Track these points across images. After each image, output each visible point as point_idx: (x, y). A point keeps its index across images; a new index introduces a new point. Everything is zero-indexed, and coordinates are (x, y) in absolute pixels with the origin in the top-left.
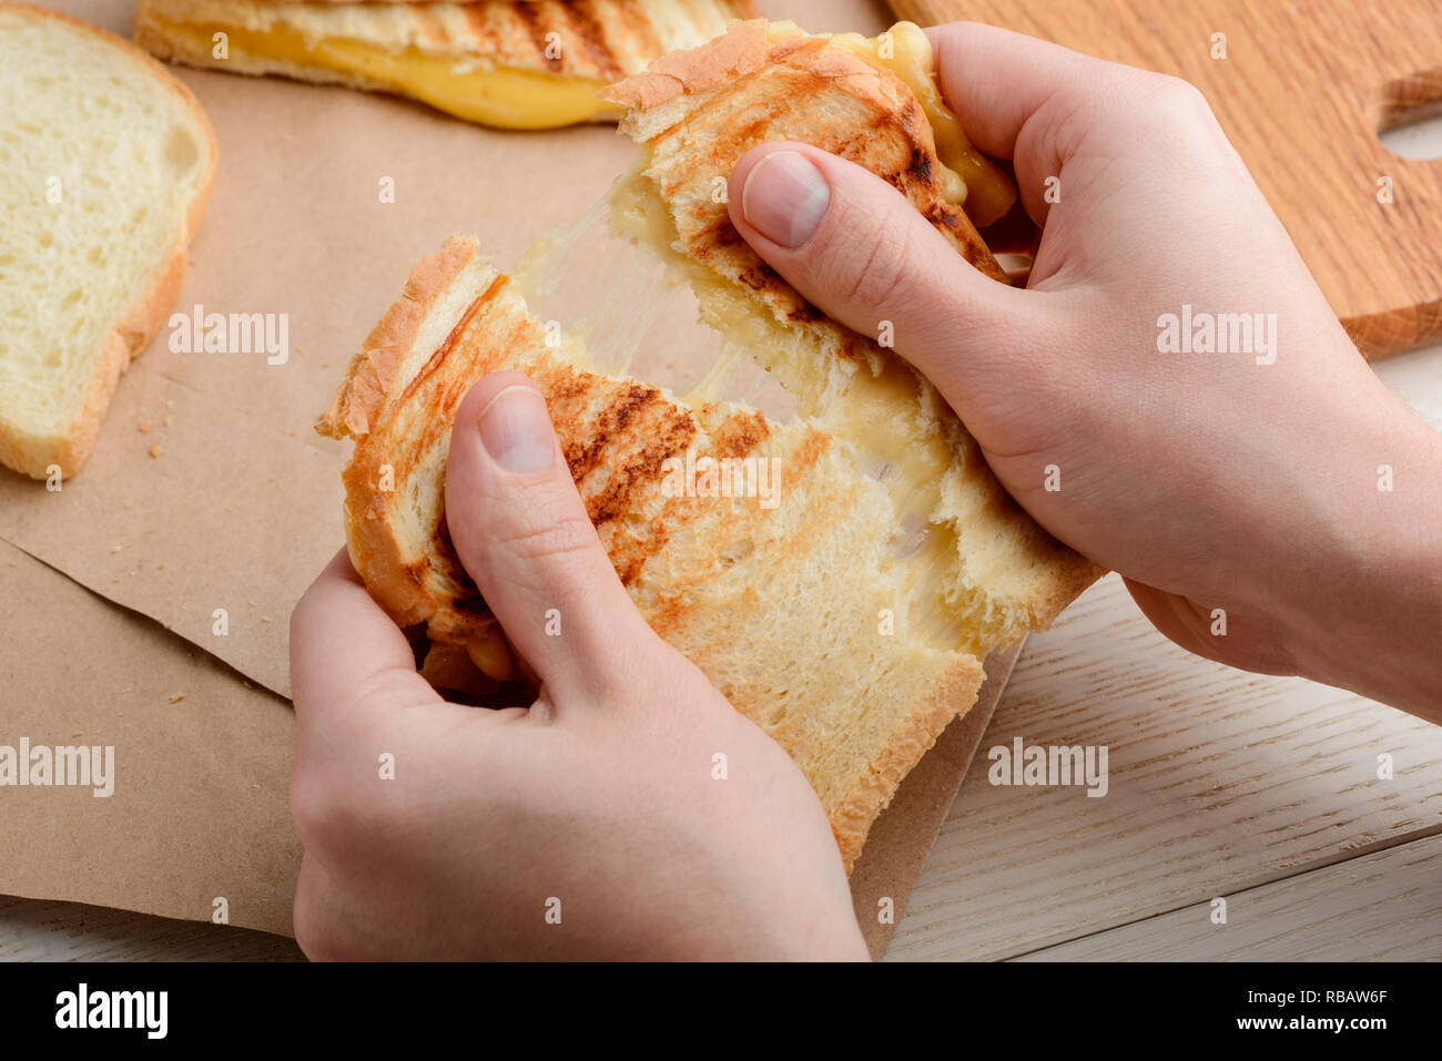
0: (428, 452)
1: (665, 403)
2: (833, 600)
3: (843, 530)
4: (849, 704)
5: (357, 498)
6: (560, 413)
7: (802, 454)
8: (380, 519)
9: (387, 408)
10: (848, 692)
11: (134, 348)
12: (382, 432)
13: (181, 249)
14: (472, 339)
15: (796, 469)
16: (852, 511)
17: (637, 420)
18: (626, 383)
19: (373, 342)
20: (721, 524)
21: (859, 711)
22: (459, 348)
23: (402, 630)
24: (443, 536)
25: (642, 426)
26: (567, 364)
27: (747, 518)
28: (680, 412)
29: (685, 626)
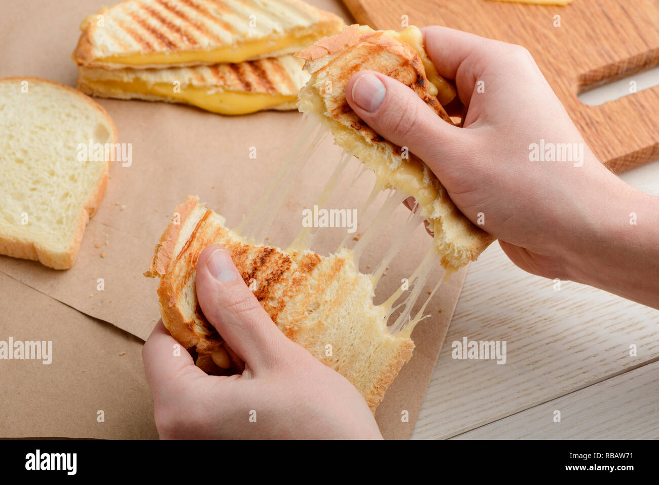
0: (189, 280)
1: (278, 253)
2: (353, 322)
3: (353, 295)
4: (364, 362)
5: (164, 299)
6: (238, 261)
7: (334, 268)
8: (174, 306)
9: (171, 264)
10: (363, 357)
11: (90, 214)
12: (171, 273)
13: (106, 173)
14: (200, 235)
15: (332, 274)
16: (356, 287)
17: (268, 261)
18: (262, 247)
19: (163, 239)
20: (306, 297)
21: (368, 365)
22: (196, 240)
23: (187, 350)
24: (199, 311)
25: (271, 262)
26: (238, 242)
27: (316, 294)
28: (285, 256)
29: (296, 338)
